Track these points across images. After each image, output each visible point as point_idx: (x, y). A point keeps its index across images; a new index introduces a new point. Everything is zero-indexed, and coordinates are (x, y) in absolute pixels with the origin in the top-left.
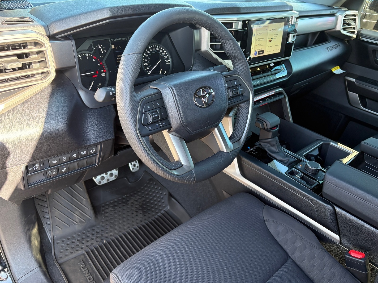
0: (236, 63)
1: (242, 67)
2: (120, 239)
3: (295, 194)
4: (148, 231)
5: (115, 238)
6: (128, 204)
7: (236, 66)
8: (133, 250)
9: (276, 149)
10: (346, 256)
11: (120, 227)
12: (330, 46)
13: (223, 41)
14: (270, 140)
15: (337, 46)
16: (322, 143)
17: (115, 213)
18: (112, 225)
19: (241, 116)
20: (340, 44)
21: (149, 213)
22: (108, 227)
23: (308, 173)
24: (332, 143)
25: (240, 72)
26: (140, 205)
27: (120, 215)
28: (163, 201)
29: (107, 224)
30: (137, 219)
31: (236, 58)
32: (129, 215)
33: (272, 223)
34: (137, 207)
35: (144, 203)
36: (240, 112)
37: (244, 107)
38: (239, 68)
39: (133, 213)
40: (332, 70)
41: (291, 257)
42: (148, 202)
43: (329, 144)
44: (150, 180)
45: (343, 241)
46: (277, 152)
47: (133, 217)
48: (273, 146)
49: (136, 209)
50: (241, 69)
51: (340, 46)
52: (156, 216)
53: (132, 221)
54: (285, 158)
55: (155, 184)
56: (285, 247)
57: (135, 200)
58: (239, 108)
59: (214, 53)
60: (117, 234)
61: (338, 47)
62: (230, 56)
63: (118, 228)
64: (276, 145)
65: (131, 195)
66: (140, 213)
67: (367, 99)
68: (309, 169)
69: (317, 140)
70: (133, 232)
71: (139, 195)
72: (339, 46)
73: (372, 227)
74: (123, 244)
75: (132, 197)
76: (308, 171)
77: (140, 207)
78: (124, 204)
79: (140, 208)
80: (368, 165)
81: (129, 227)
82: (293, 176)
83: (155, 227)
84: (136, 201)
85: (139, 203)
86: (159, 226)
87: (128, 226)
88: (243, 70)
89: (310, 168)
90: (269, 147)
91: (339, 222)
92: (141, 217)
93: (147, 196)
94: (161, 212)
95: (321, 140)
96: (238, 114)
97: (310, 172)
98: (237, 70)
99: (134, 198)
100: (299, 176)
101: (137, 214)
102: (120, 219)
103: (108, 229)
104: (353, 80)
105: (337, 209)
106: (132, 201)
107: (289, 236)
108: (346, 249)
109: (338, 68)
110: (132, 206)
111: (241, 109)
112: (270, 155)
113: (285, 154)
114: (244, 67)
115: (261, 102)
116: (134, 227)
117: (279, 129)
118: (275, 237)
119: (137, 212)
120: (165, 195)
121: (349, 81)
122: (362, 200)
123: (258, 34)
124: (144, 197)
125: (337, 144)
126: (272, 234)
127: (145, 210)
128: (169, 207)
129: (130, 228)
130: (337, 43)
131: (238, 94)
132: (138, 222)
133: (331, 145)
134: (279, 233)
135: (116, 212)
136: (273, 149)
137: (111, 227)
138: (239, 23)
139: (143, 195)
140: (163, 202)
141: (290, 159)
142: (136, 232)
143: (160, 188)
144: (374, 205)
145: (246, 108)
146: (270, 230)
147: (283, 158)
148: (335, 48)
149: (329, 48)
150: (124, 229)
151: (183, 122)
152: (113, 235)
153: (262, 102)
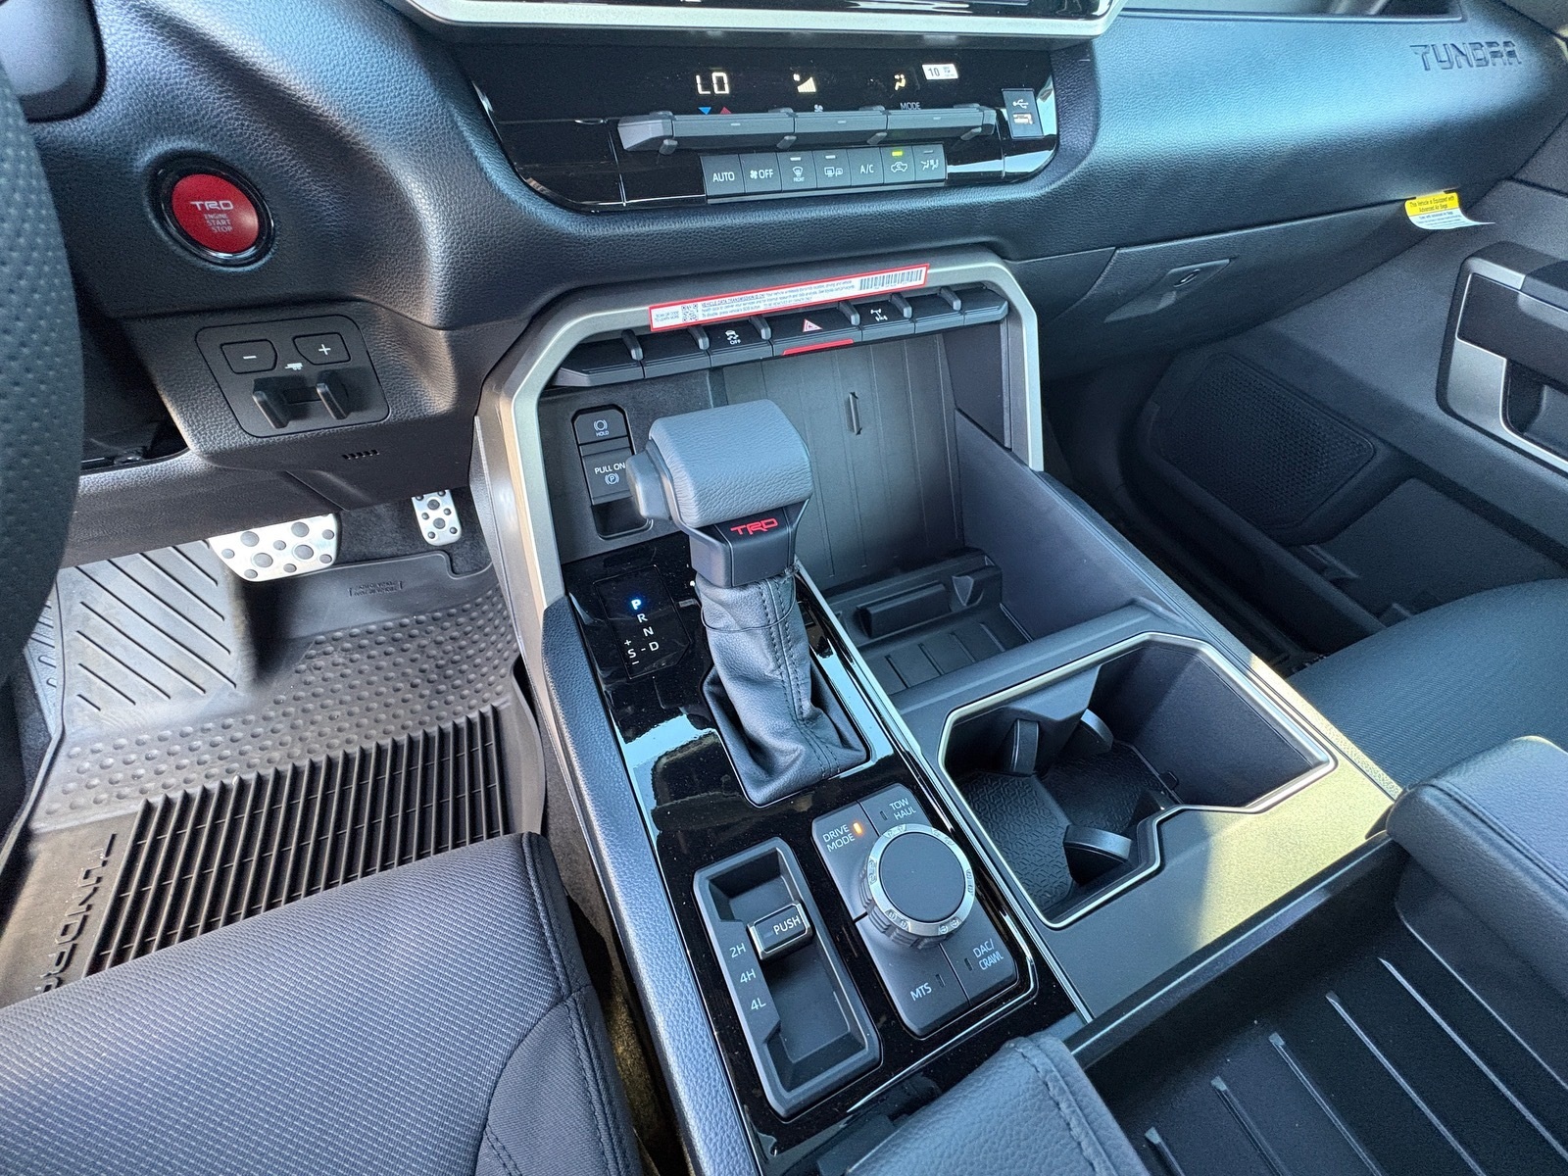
12: (1449, 42)
15: (1495, 54)
20: (1518, 46)
40: (1409, 205)
51: (1511, 59)
61: (1498, 60)
69: (1132, 603)
72: (1505, 57)
104: (1514, 280)
109: (1448, 203)
115: (809, 326)
121: (1482, 283)
130: (1501, 38)
133: (1200, 664)
148: (1474, 63)
149: (1441, 50)
153: (815, 327)
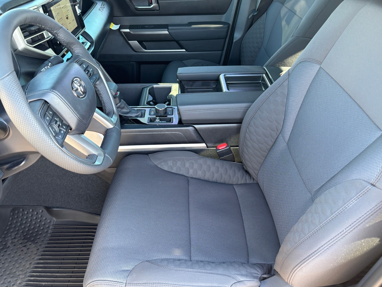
0: (73, 48)
1: (81, 50)
2: (32, 278)
3: (164, 133)
4: (53, 251)
5: (26, 281)
6: (9, 247)
7: (75, 51)
8: (55, 275)
9: (127, 109)
10: (218, 151)
11: (22, 271)
12: (100, 7)
13: (55, 31)
14: (119, 104)
16: (148, 89)
17: (3, 264)
18: (11, 276)
19: (102, 93)
21: (39, 238)
22: (9, 280)
23: (161, 115)
24: (155, 86)
25: (82, 55)
26: (23, 238)
27: (10, 262)
28: (44, 219)
29: (5, 279)
30: (32, 251)
31: (72, 43)
32: (20, 255)
33: (163, 163)
34: (20, 242)
35: (25, 234)
36: (99, 90)
37: (100, 84)
38: (78, 52)
39: (22, 251)
40: (110, 27)
41: (189, 176)
42: (28, 230)
43: (153, 87)
44: (13, 210)
45: (208, 145)
46: (129, 111)
47: (26, 253)
48: (123, 108)
49: (22, 244)
50: (81, 52)
52: (49, 235)
53: (29, 256)
54: (138, 112)
55: (23, 210)
56: (181, 173)
57: (12, 239)
58: (96, 87)
59: (33, 47)
60: (24, 277)
62: (66, 44)
63: (20, 273)
64: (125, 106)
65: (4, 237)
66: (30, 245)
67: (143, 42)
68: (161, 111)
69: (143, 89)
70: (38, 264)
71: (13, 232)
73: (220, 125)
74: (40, 280)
75: (7, 239)
76: (160, 113)
77: (24, 240)
78: (5, 250)
79: (26, 241)
80: (188, 89)
81: (30, 264)
82: (155, 122)
83: (57, 243)
84: (15, 238)
85: (19, 238)
86: (58, 240)
87: (28, 263)
88: (83, 52)
89: (161, 109)
90: (120, 111)
91: (201, 134)
92: (34, 247)
93: (23, 227)
94: (51, 228)
95: (146, 87)
96: (98, 92)
97: (162, 113)
98: (78, 54)
99: (10, 238)
100: (158, 119)
101: (28, 247)
102: (14, 265)
103: (12, 281)
104: (128, 30)
105: (196, 126)
106: (10, 242)
107: (179, 163)
108: (212, 148)
109: (112, 24)
110: (14, 245)
111: (98, 87)
112: (125, 117)
113: (136, 110)
114: (82, 50)
116: (35, 259)
117: (120, 92)
118: (171, 171)
119: (25, 246)
120: (42, 211)
121: (124, 32)
122: (208, 110)
123: (57, 15)
124: (20, 229)
125: (159, 85)
126: (168, 170)
127: (32, 239)
128: (54, 219)
129: (33, 263)
130: (102, 3)
131: (92, 75)
132: (35, 252)
133: (155, 88)
134: (171, 166)
135: (3, 262)
136: (124, 110)
137: (12, 277)
138: (40, 9)
139: (17, 229)
140: (46, 219)
141: (142, 111)
142: (42, 261)
143: (31, 210)
144: (216, 110)
145: (102, 84)
146: (164, 169)
147: (137, 113)
148: (103, 8)
149: (100, 9)
150: (28, 268)
151: (78, 117)
152: (21, 282)
